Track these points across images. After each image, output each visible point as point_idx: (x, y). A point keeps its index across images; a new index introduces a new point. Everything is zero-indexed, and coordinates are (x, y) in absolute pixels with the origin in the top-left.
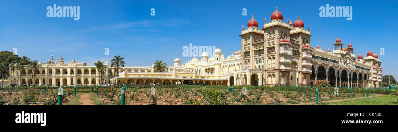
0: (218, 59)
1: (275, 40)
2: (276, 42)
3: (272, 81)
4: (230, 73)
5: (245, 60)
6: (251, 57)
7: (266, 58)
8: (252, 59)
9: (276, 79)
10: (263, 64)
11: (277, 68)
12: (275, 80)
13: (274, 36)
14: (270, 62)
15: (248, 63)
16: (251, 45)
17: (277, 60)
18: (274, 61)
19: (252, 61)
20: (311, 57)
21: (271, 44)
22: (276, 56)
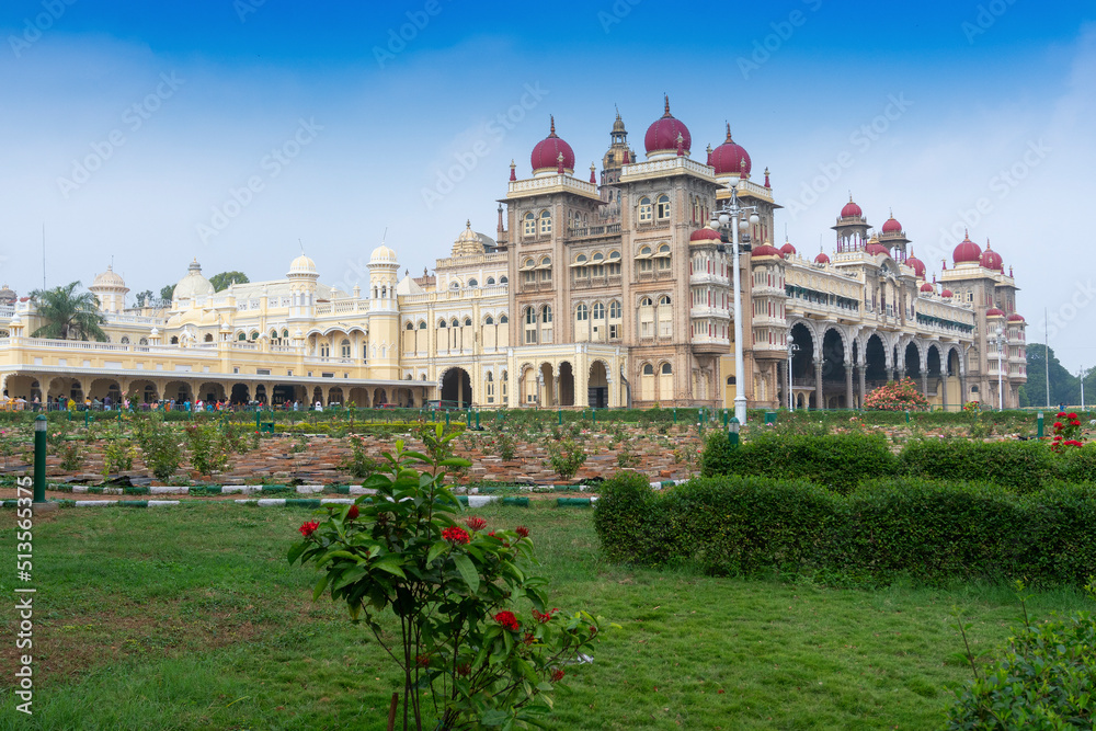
0: (380, 293)
1: (672, 231)
2: (677, 238)
3: (657, 390)
4: (445, 355)
5: (527, 302)
6: (560, 293)
7: (629, 299)
8: (564, 301)
9: (676, 382)
10: (614, 321)
11: (682, 339)
12: (671, 388)
13: (665, 218)
14: (646, 315)
15: (541, 317)
16: (555, 247)
17: (681, 309)
18: (665, 313)
19: (561, 308)
20: (784, 291)
21: (653, 245)
22: (679, 293)
